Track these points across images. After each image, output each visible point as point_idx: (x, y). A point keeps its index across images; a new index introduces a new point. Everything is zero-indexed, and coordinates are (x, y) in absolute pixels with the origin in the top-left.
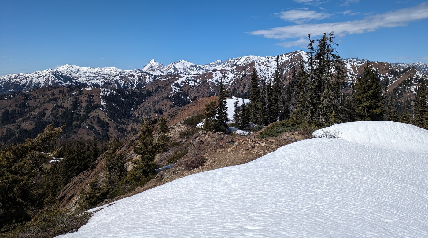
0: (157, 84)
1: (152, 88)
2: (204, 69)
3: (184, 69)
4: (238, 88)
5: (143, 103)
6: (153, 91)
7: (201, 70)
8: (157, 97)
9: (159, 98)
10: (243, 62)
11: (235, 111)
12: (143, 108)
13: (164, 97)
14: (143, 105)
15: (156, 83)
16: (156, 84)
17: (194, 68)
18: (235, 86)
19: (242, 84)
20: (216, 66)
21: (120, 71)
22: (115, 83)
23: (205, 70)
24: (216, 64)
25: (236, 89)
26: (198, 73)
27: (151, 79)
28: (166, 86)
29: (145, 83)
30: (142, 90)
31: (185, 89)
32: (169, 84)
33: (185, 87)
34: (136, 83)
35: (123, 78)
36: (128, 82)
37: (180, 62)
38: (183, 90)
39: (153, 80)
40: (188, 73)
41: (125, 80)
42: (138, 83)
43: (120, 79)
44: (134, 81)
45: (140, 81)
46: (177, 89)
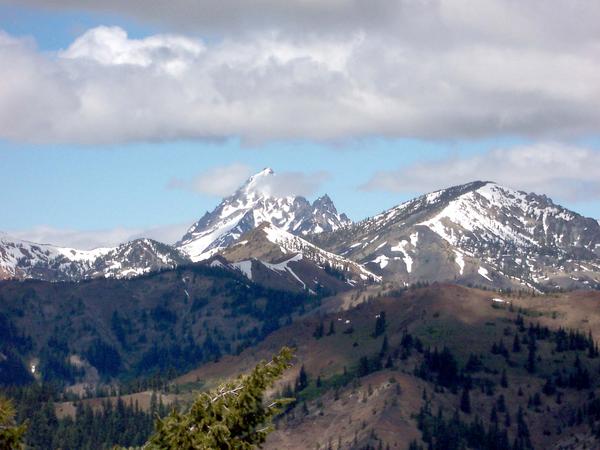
27: (244, 318)
28: (362, 376)
29: (205, 344)
30: (180, 398)
31: (501, 400)
32: (384, 362)
33: (504, 384)
34: (137, 349)
35: (47, 309)
36: (79, 337)
37: (470, 194)
38: (489, 409)
39: (263, 323)
40: (528, 281)
41: (59, 318)
42: (148, 347)
43: (26, 312)
44: (125, 328)
45: (164, 327)
46: (441, 397)
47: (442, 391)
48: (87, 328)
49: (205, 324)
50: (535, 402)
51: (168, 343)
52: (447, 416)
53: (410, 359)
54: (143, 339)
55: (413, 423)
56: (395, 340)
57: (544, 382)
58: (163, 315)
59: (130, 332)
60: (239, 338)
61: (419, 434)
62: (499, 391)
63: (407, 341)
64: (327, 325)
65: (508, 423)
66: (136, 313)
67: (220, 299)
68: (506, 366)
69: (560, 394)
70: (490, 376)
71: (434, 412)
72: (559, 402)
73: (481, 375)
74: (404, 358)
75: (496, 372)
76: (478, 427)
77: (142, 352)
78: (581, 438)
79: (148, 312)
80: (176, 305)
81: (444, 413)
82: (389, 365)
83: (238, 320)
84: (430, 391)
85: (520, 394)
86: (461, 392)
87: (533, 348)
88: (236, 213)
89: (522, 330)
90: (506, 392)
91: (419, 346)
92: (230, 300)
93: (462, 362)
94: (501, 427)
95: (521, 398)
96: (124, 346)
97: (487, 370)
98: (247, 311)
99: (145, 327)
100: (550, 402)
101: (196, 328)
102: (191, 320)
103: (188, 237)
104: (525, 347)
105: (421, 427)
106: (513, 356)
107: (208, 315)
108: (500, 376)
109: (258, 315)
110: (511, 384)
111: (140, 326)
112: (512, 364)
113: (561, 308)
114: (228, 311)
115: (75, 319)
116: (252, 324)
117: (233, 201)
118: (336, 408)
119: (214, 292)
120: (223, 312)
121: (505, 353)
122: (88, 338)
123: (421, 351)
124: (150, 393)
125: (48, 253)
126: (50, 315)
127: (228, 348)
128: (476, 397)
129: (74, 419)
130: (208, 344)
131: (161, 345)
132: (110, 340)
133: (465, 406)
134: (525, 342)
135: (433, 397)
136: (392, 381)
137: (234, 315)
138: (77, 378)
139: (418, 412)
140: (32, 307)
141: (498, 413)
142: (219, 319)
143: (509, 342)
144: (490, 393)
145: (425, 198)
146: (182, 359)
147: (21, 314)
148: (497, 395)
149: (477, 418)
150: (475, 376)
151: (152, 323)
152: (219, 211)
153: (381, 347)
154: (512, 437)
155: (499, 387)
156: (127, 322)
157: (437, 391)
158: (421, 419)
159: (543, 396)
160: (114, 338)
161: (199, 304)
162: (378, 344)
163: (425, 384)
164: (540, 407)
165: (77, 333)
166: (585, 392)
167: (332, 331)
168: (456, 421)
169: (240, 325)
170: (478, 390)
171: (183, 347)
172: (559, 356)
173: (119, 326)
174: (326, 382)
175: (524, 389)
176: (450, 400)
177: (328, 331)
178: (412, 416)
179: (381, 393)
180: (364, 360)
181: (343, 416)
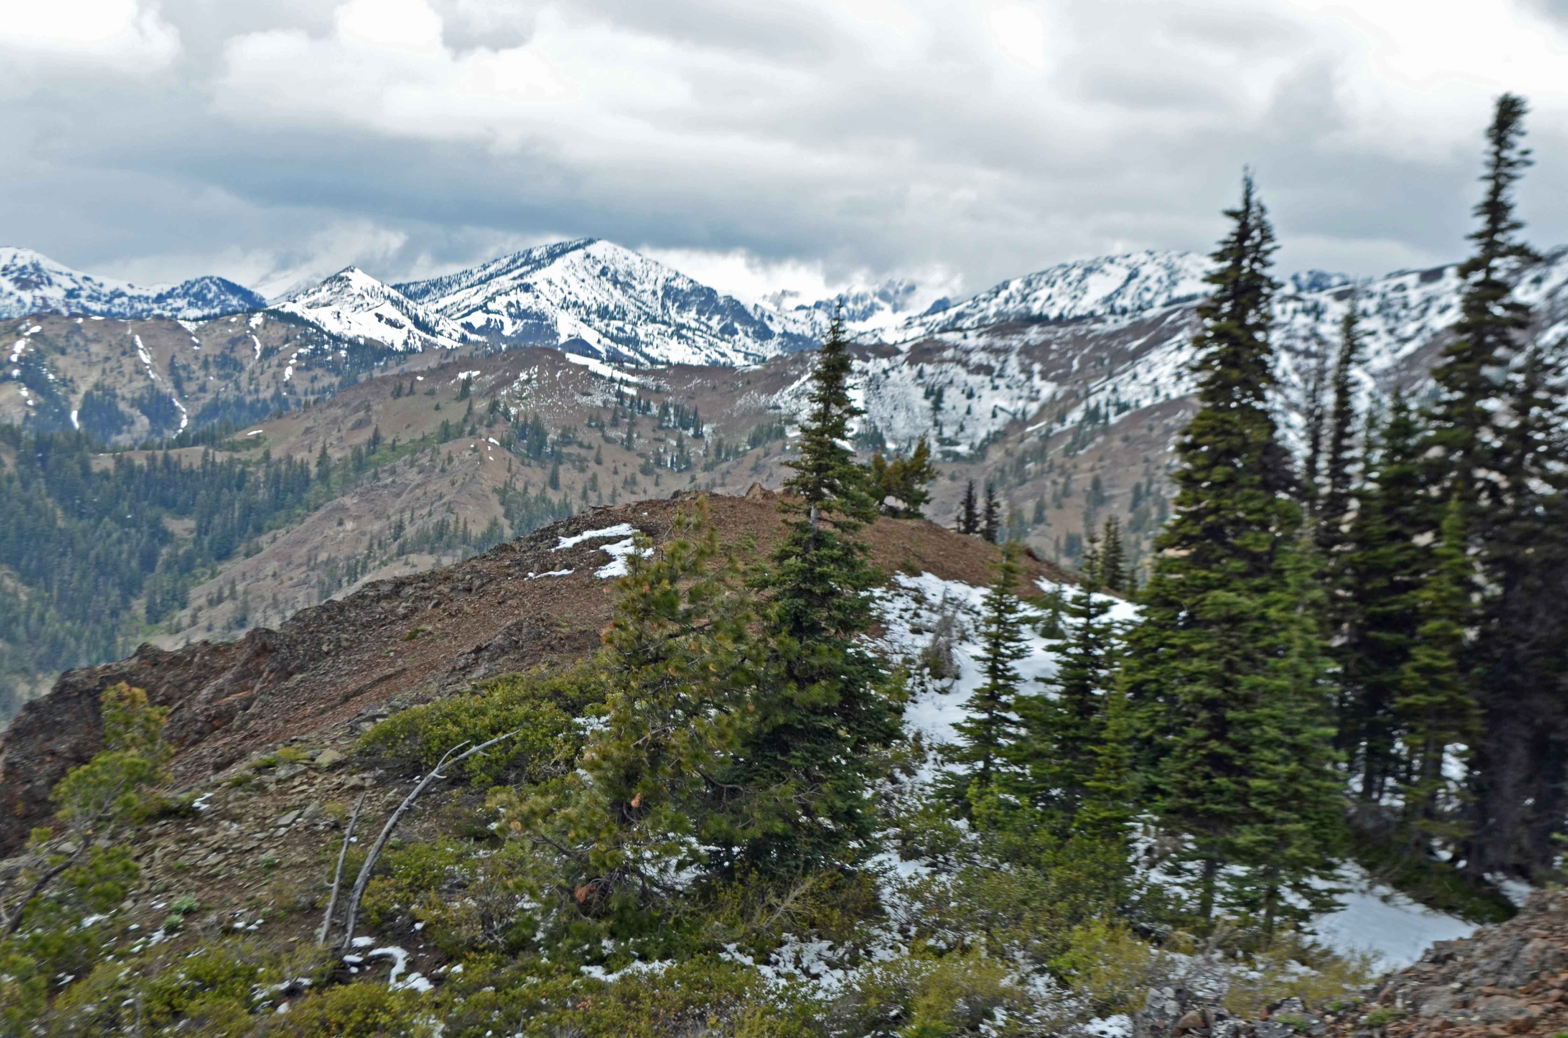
0: (362, 414)
1: (318, 447)
2: (776, 328)
3: (604, 313)
4: (1040, 509)
5: (231, 568)
6: (324, 476)
7: (745, 340)
8: (349, 525)
9: (366, 541)
10: (1108, 299)
11: (1064, 677)
12: (228, 606)
13: (410, 531)
14: (233, 583)
15: (356, 410)
16: (354, 419)
17: (693, 314)
18: (1017, 493)
19: (1082, 480)
20: (878, 314)
21: (71, 285)
22: (20, 379)
23: (776, 340)
24: (884, 296)
25: (1029, 515)
26: (715, 356)
27: (318, 372)
28: (441, 442)
29: (273, 399)
30: (236, 456)
31: (594, 478)
32: (468, 429)
33: (599, 462)
34: (197, 399)
35: (94, 348)
36: (130, 381)
37: (580, 253)
38: (579, 488)
39: (339, 378)
40: (636, 350)
41: (107, 359)
42: (209, 397)
43: (69, 350)
44: (183, 374)
45: (228, 377)
46: (527, 470)
47: (529, 465)
48: (139, 373)
51: (229, 393)
52: (533, 492)
53: (497, 428)
55: (495, 497)
56: (481, 406)
57: (642, 461)
58: (228, 362)
59: (190, 379)
60: (313, 393)
61: (501, 510)
62: (592, 468)
63: (493, 408)
64: (407, 384)
66: (196, 358)
68: (602, 442)
69: (658, 476)
70: (583, 452)
71: (519, 486)
72: (657, 484)
73: (573, 450)
74: (490, 426)
75: (590, 447)
77: (202, 402)
79: (211, 359)
80: (243, 353)
81: (530, 489)
82: (472, 433)
83: (312, 373)
84: (516, 463)
85: (616, 472)
86: (550, 466)
90: (600, 470)
95: (616, 477)
96: (181, 395)
97: (581, 445)
99: (206, 375)
101: (264, 380)
102: (258, 371)
105: (503, 502)
106: (612, 433)
108: (593, 453)
109: (335, 369)
110: (608, 463)
111: (201, 374)
112: (608, 440)
115: (126, 360)
118: (410, 477)
121: (601, 427)
122: (139, 383)
123: (508, 420)
125: (101, 285)
126: (97, 355)
128: (566, 474)
129: (112, 473)
130: (277, 398)
131: (223, 396)
132: (165, 386)
133: (554, 483)
135: (518, 472)
136: (476, 449)
137: (308, 368)
138: (125, 428)
139: (501, 486)
140: (77, 345)
141: (590, 493)
144: (582, 470)
145: (530, 252)
146: (245, 414)
148: (589, 474)
149: (566, 496)
150: (565, 450)
151: (213, 370)
153: (464, 412)
155: (592, 464)
156: (186, 368)
157: (523, 464)
158: (506, 493)
159: (640, 477)
160: (170, 384)
161: (269, 353)
162: (462, 409)
163: (509, 455)
164: (635, 489)
165: (127, 377)
167: (412, 392)
168: (542, 498)
169: (314, 379)
170: (570, 466)
171: (249, 399)
173: (176, 372)
174: (402, 447)
175: (621, 468)
176: (537, 475)
177: (407, 391)
178: (495, 490)
179: (462, 462)
180: (445, 426)
181: (418, 486)
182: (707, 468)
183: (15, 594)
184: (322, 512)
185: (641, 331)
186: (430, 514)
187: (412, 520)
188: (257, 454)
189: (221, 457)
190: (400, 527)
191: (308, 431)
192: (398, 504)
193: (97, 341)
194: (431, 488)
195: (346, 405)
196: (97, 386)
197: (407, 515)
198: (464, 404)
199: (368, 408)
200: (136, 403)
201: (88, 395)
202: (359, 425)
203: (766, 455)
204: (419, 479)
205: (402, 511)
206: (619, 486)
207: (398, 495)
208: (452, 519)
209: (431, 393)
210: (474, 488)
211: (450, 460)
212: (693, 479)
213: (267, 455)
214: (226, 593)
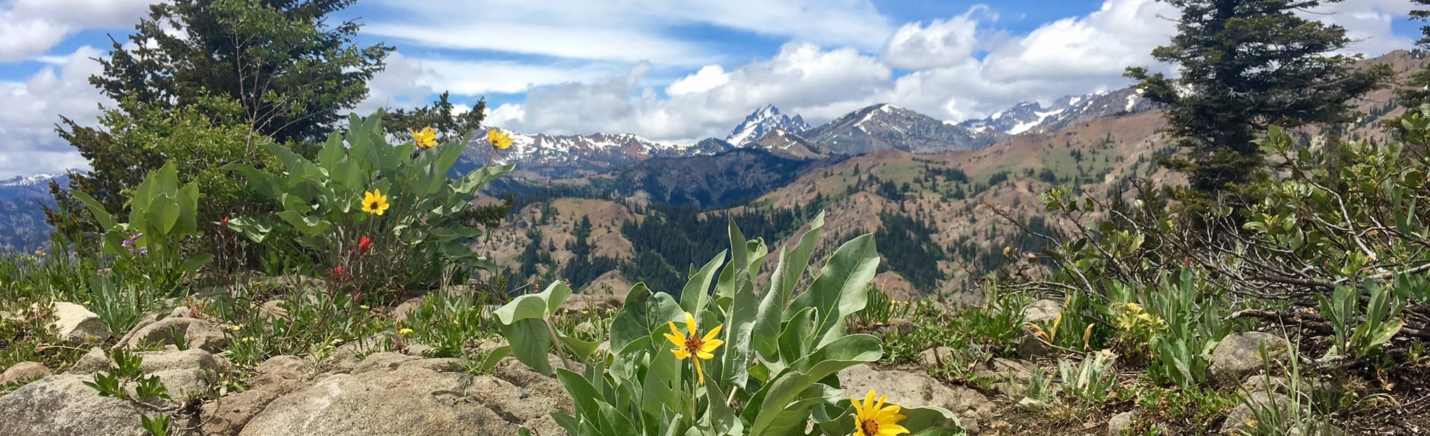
17: (933, 133)
27: (771, 173)
31: (920, 205)
33: (922, 198)
35: (672, 172)
36: (690, 185)
38: (914, 210)
39: (781, 176)
41: (679, 176)
42: (724, 190)
44: (712, 180)
45: (732, 179)
46: (890, 204)
47: (890, 202)
48: (693, 181)
49: (752, 177)
50: (937, 206)
51: (734, 187)
52: (894, 214)
53: (874, 186)
54: (721, 186)
55: (878, 218)
56: (865, 177)
57: (941, 196)
58: (731, 173)
61: (881, 223)
62: (919, 201)
63: (871, 177)
65: (924, 217)
66: (717, 173)
67: (759, 164)
68: (921, 189)
70: (914, 194)
71: (888, 211)
73: (909, 193)
74: (871, 186)
75: (916, 192)
76: (910, 219)
78: (962, 223)
79: (722, 173)
80: (737, 168)
81: (892, 213)
82: (863, 189)
83: (769, 174)
84: (885, 200)
85: (930, 202)
86: (900, 202)
87: (935, 180)
88: (754, 125)
89: (928, 171)
90: (922, 201)
91: (877, 180)
92: (764, 165)
93: (899, 187)
94: (921, 218)
95: (930, 204)
96: (713, 189)
97: (912, 191)
98: (772, 170)
100: (944, 205)
101: (748, 179)
102: (745, 176)
103: (729, 137)
104: (930, 179)
105: (882, 219)
106: (926, 184)
107: (754, 172)
109: (778, 172)
111: (719, 179)
113: (947, 160)
114: (764, 171)
115: (687, 176)
116: (776, 176)
117: (750, 118)
119: (756, 161)
120: (761, 171)
122: (694, 186)
123: (878, 182)
124: (743, 207)
127: (764, 189)
128: (908, 205)
130: (754, 186)
132: (705, 186)
133: (903, 209)
134: (930, 176)
135: (886, 205)
136: (866, 197)
137: (766, 172)
139: (880, 212)
141: (919, 212)
142: (759, 174)
143: (922, 177)
144: (915, 203)
147: (660, 175)
148: (918, 203)
149: (909, 215)
150: (906, 194)
151: (725, 177)
152: (744, 124)
153: (857, 181)
154: (927, 224)
155: (919, 199)
156: (713, 177)
157: (888, 202)
158: (882, 215)
159: (941, 204)
161: (748, 167)
162: (856, 180)
163: (881, 198)
164: (940, 209)
166: (962, 201)
168: (899, 216)
169: (770, 177)
170: (909, 201)
171: (742, 189)
172: (948, 183)
173: (709, 179)
174: (832, 198)
175: (932, 200)
176: (894, 206)
177: (829, 174)
178: (877, 214)
179: (861, 203)
180: (849, 187)
181: (842, 215)
182: (972, 196)
183: (675, 274)
184: (800, 230)
185: (910, 143)
186: (850, 227)
187: (841, 230)
188: (767, 207)
189: (752, 210)
190: (837, 234)
191: (787, 195)
192: (834, 223)
193: (673, 169)
194: (848, 215)
195: (804, 183)
196: (675, 188)
197: (839, 228)
198: (857, 177)
199: (814, 183)
200: (693, 194)
201: (672, 192)
202: (810, 191)
203: (1000, 188)
204: (842, 212)
205: (837, 227)
206: (932, 208)
207: (834, 220)
208: (861, 228)
209: (841, 174)
210: (868, 214)
211: (855, 203)
212: (966, 202)
213: (771, 207)
214: (763, 269)
